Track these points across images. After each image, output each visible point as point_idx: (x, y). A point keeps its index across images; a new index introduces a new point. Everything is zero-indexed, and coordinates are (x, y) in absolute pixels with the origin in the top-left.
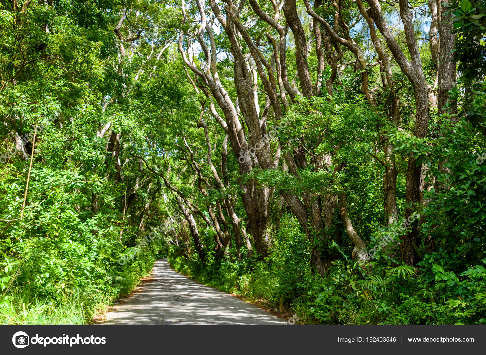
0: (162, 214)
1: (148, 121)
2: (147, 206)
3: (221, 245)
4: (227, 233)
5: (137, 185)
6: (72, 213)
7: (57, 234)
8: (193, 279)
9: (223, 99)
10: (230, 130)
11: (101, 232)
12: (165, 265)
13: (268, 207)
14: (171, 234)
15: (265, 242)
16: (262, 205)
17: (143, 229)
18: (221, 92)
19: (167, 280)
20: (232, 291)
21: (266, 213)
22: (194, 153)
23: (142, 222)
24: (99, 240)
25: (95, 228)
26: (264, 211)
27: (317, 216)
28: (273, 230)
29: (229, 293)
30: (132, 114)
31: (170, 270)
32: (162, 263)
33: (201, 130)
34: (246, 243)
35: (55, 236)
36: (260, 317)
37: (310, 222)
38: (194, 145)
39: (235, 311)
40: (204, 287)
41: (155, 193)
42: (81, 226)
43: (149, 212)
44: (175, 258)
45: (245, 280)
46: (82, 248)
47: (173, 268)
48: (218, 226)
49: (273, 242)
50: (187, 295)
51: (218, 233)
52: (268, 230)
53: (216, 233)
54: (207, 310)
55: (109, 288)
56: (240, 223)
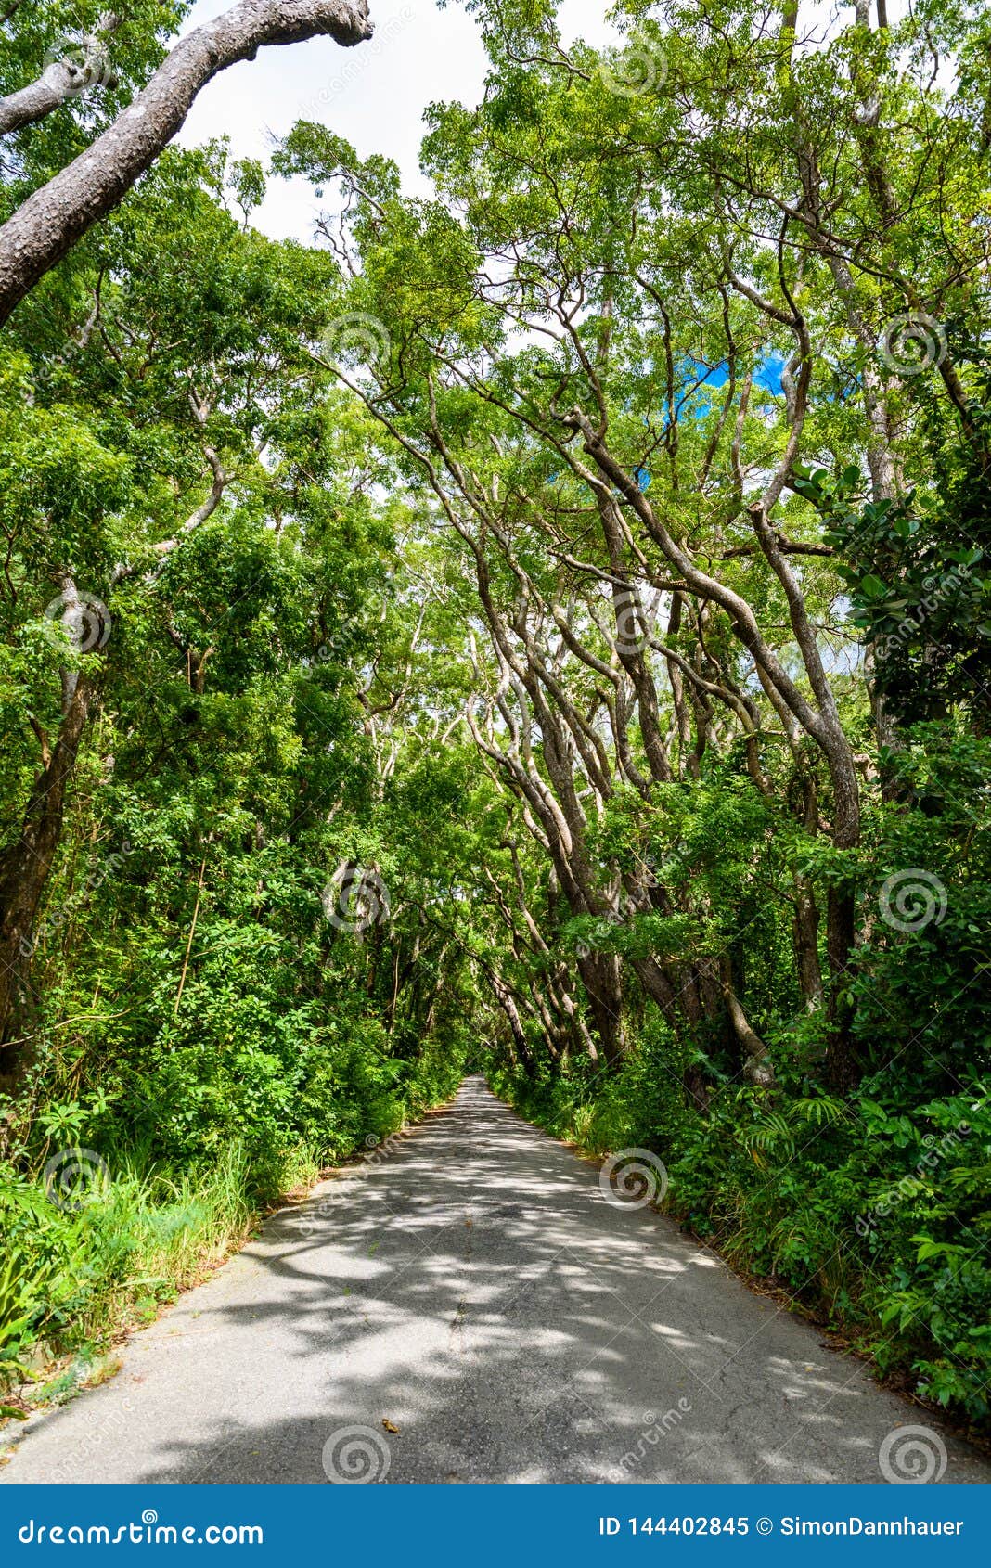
0: (465, 998)
1: (402, 839)
2: (440, 983)
3: (554, 1050)
4: (564, 1029)
5: (417, 948)
6: (256, 999)
7: (231, 1038)
8: (516, 1112)
9: (540, 800)
10: (554, 852)
11: (314, 1033)
12: (480, 1084)
13: (622, 981)
14: (486, 1029)
15: (619, 1044)
16: (611, 979)
17: (433, 1024)
18: (539, 789)
19: (469, 1113)
20: (564, 1135)
21: (619, 993)
22: (505, 892)
23: (432, 1011)
24: (310, 1048)
25: (305, 1026)
26: (614, 990)
27: (691, 998)
28: (632, 1023)
29: (559, 1140)
30: (375, 828)
31: (486, 1094)
32: (475, 1079)
33: (507, 852)
34: (588, 1047)
35: (228, 1042)
36: (591, 1192)
37: (680, 1009)
38: (503, 878)
39: (551, 1178)
40: (526, 1128)
41: (453, 961)
42: (280, 1023)
43: (443, 993)
44: (495, 1072)
45: (584, 1117)
46: (271, 1063)
47: (490, 1088)
48: (548, 1017)
49: (633, 1045)
50: (483, 1144)
51: (549, 1029)
52: (624, 1024)
53: (544, 1029)
54: (499, 1176)
55: (331, 1133)
56: (576, 1011)
